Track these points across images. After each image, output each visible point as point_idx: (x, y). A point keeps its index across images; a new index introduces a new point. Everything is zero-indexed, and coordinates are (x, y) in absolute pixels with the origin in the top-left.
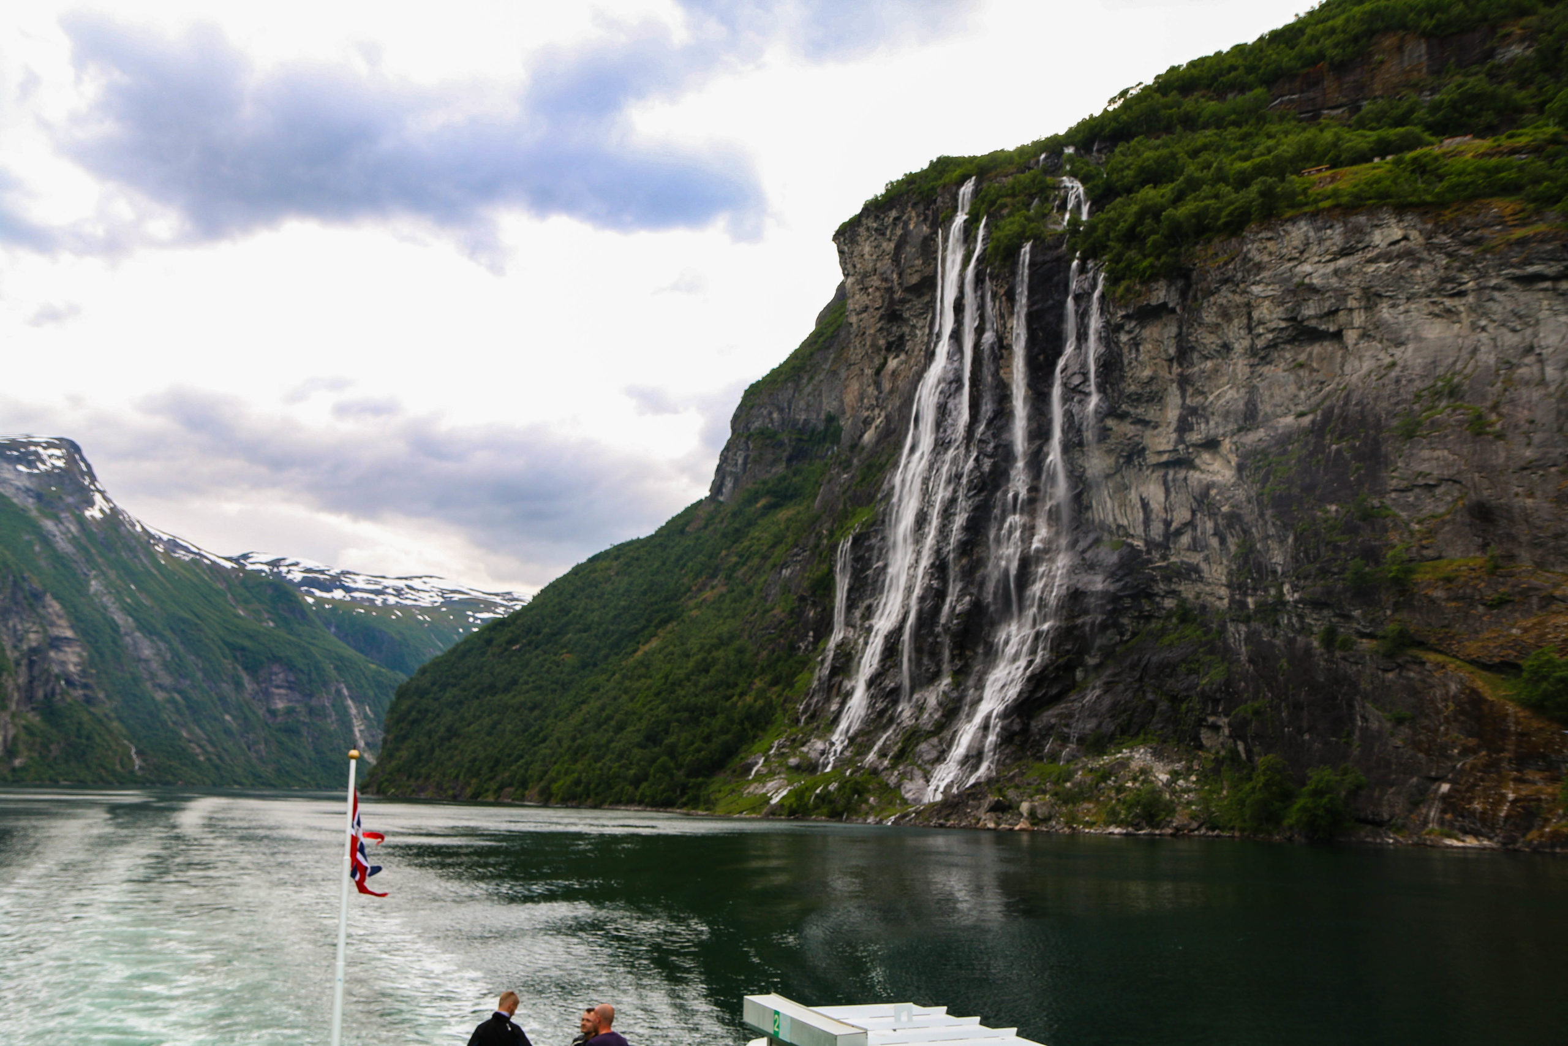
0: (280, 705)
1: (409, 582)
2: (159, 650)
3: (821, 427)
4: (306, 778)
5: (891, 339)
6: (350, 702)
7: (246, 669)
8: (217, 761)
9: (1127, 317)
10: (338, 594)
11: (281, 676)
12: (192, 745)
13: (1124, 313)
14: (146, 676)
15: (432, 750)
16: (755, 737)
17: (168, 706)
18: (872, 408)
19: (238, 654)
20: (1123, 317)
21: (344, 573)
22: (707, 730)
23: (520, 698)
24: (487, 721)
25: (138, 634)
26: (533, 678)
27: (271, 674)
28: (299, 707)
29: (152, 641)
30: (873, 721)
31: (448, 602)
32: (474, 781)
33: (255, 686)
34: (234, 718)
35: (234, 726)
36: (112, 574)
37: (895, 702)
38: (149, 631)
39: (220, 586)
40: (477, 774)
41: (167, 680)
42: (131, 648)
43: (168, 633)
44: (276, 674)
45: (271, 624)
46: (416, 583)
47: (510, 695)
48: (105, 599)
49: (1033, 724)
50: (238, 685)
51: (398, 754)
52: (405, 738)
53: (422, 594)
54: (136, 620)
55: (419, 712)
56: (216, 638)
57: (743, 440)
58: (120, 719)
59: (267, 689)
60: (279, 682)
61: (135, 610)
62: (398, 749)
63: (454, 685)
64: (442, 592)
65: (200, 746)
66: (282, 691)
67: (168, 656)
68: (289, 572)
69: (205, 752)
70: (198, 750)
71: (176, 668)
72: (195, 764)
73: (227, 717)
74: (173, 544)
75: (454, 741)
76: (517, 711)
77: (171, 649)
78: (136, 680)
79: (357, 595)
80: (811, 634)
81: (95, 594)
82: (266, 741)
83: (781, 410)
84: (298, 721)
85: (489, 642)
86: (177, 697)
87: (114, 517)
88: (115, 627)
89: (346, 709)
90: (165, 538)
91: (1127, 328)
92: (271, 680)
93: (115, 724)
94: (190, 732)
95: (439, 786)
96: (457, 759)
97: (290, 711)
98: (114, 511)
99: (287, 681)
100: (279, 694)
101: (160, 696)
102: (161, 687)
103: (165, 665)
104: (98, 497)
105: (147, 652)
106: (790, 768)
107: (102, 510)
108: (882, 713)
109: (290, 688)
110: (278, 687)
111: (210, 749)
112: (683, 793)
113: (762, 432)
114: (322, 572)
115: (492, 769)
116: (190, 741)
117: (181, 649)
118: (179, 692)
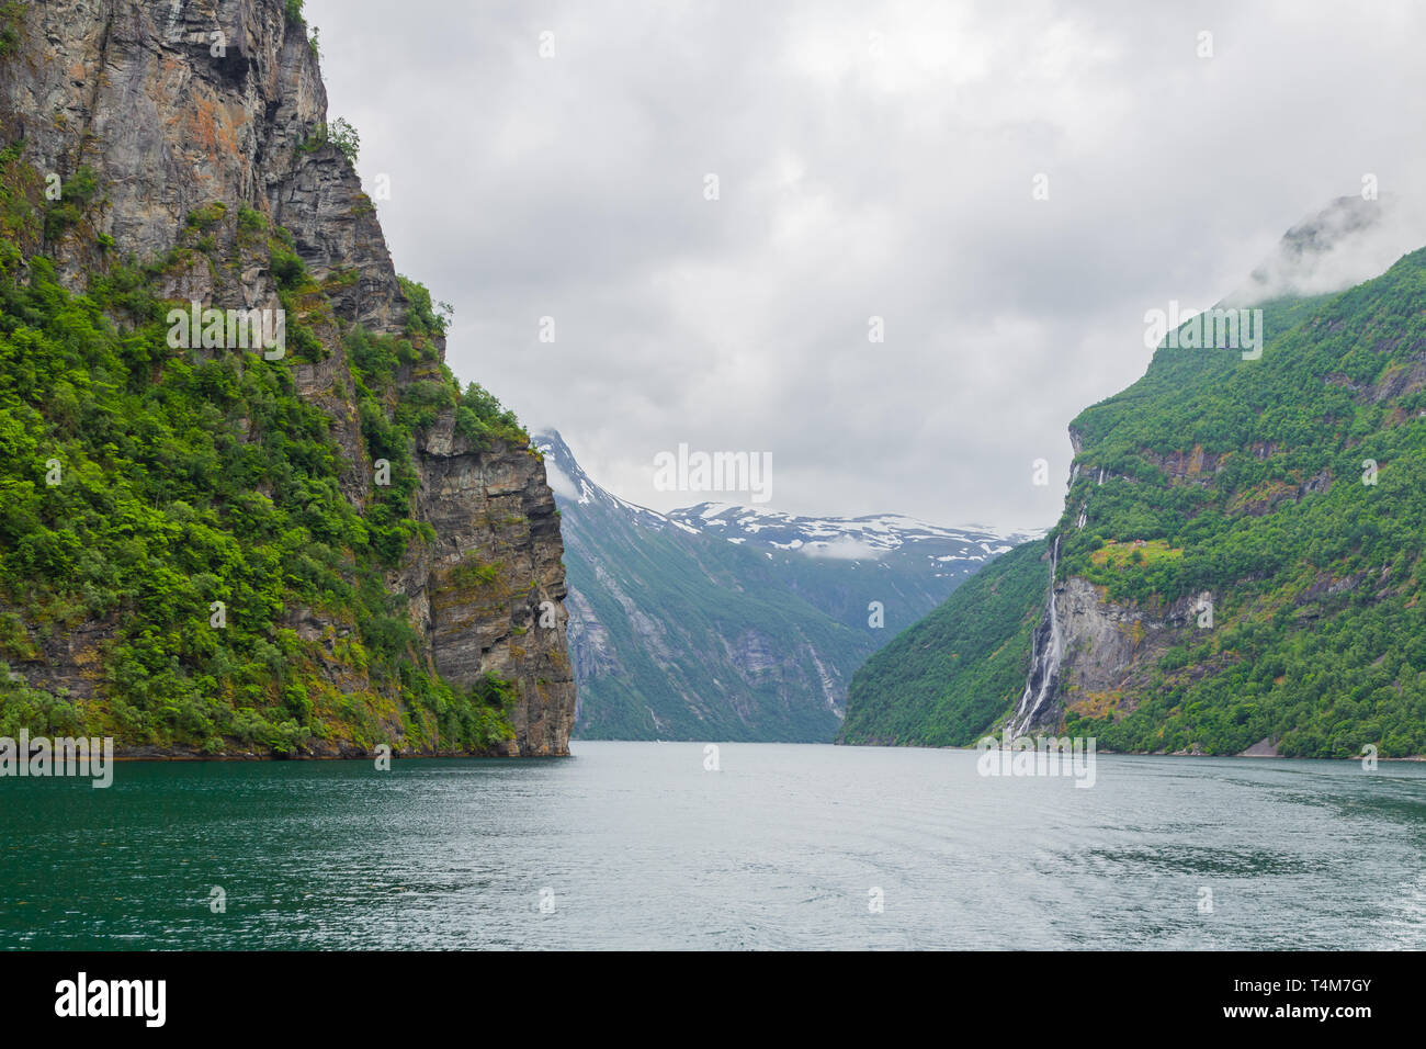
0: (757, 668)
1: (867, 525)
2: (657, 626)
4: (785, 734)
6: (818, 662)
7: (725, 636)
8: (714, 721)
11: (756, 641)
12: (693, 707)
14: (650, 649)
15: (876, 716)
17: (670, 674)
19: (718, 623)
21: (800, 520)
23: (926, 684)
24: (907, 698)
25: (639, 613)
26: (935, 670)
27: (747, 640)
28: (774, 669)
29: (650, 618)
31: (908, 544)
32: (898, 736)
33: (735, 652)
34: (721, 682)
35: (722, 688)
36: (608, 558)
38: (647, 609)
39: (693, 555)
40: (899, 732)
41: (666, 652)
42: (635, 626)
43: (660, 609)
44: (751, 640)
45: (741, 589)
46: (875, 525)
47: (920, 682)
48: (609, 583)
50: (722, 652)
51: (856, 718)
52: (860, 708)
53: (881, 538)
54: (635, 600)
55: (868, 690)
56: (699, 610)
58: (639, 688)
59: (745, 654)
60: (754, 647)
61: (632, 590)
62: (855, 715)
63: (889, 672)
64: (902, 534)
65: (699, 708)
66: (758, 655)
67: (664, 631)
68: (746, 523)
69: (703, 713)
70: (698, 712)
71: (672, 639)
72: (697, 723)
73: (716, 682)
75: (889, 710)
76: (923, 692)
77: (666, 624)
78: (644, 653)
82: (750, 702)
84: (774, 682)
86: (675, 665)
87: (599, 501)
88: (621, 609)
89: (815, 669)
90: (638, 510)
92: (748, 646)
93: (636, 692)
94: (691, 697)
95: (880, 739)
96: (890, 721)
97: (766, 673)
98: (598, 494)
99: (762, 646)
100: (756, 658)
101: (663, 666)
102: (663, 658)
103: (664, 639)
104: (583, 483)
105: (648, 628)
107: (589, 496)
109: (764, 651)
110: (754, 651)
111: (706, 710)
114: (777, 521)
115: (907, 728)
116: (691, 704)
117: (671, 621)
118: (677, 662)
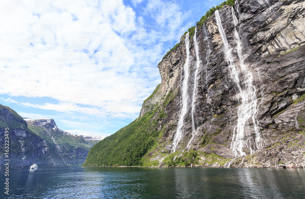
0: (79, 155)
2: (61, 147)
3: (156, 104)
5: (170, 75)
10: (90, 139)
11: (80, 150)
14: (58, 151)
16: (151, 148)
18: (167, 88)
22: (140, 147)
25: (58, 145)
27: (78, 150)
28: (82, 155)
30: (185, 137)
37: (191, 131)
42: (56, 147)
47: (107, 148)
57: (144, 108)
61: (58, 142)
68: (83, 136)
71: (63, 150)
72: (64, 164)
78: (56, 152)
79: (93, 139)
80: (161, 126)
81: (52, 140)
83: (149, 103)
84: (82, 157)
85: (105, 140)
86: (63, 154)
88: (54, 144)
90: (65, 132)
98: (58, 129)
102: (60, 153)
105: (59, 148)
106: (162, 153)
107: (55, 128)
108: (187, 135)
112: (134, 162)
113: (146, 106)
116: (64, 161)
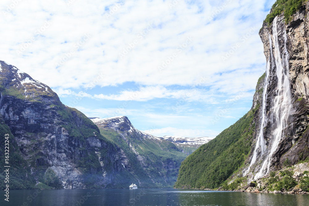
0: (171, 169)
2: (144, 158)
7: (163, 161)
9: (289, 27)
13: (287, 26)
14: (141, 164)
15: (186, 177)
17: (146, 171)
19: (161, 158)
20: (288, 27)
24: (197, 169)
25: (139, 156)
28: (175, 169)
29: (142, 157)
33: (165, 165)
35: (161, 174)
36: (134, 143)
38: (142, 155)
39: (157, 144)
40: (192, 183)
42: (138, 159)
43: (146, 155)
47: (202, 163)
49: (281, 159)
50: (161, 165)
54: (139, 152)
57: (258, 92)
61: (139, 150)
65: (153, 179)
67: (146, 160)
68: (173, 139)
72: (152, 183)
74: (147, 135)
75: (190, 174)
76: (203, 166)
77: (146, 158)
79: (189, 143)
81: (131, 148)
82: (168, 178)
85: (200, 150)
86: (148, 169)
87: (134, 131)
88: (135, 154)
91: (289, 31)
93: (135, 175)
94: (152, 177)
96: (190, 178)
97: (173, 171)
98: (135, 130)
101: (144, 169)
102: (145, 167)
103: (145, 162)
104: (131, 127)
105: (141, 159)
107: (132, 130)
109: (173, 165)
111: (156, 180)
113: (261, 89)
115: (195, 181)
117: (148, 158)
